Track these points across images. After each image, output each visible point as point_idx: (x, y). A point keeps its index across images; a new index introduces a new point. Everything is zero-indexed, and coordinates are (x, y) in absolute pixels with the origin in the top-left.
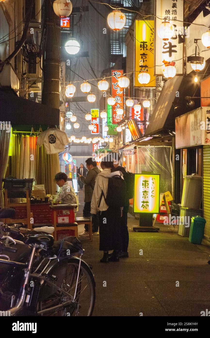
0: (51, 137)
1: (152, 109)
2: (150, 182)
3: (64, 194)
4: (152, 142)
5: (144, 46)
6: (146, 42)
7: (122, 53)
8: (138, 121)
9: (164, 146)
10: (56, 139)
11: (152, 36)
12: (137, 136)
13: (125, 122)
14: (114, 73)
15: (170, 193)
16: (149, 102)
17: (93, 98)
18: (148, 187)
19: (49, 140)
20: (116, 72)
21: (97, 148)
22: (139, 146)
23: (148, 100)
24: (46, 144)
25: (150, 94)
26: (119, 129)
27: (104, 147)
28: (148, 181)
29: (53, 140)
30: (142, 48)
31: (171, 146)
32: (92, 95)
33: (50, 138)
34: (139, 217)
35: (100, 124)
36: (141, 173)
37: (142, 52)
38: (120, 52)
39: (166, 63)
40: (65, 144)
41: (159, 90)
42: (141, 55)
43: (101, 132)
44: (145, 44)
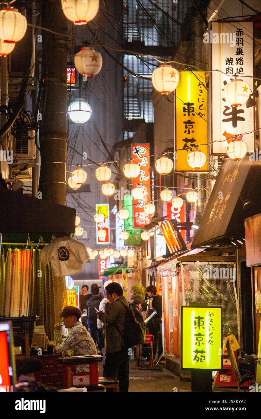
0: (61, 251)
1: (200, 204)
2: (207, 320)
3: (73, 340)
4: (205, 257)
5: (189, 109)
6: (193, 104)
7: (144, 117)
8: (178, 223)
9: (224, 263)
10: (69, 254)
11: (201, 94)
12: (177, 247)
13: (158, 225)
14: (135, 149)
15: (234, 337)
16: (196, 193)
17: (110, 188)
18: (203, 328)
19: (59, 255)
20: (139, 148)
21: (106, 267)
22: (185, 263)
23: (194, 190)
24: (53, 262)
25: (197, 182)
26: (145, 236)
27: (117, 264)
28: (202, 318)
29: (65, 256)
30: (187, 113)
31: (235, 262)
32: (109, 184)
33: (61, 253)
34: (190, 376)
35: (110, 227)
36: (188, 305)
37: (187, 118)
38: (139, 115)
39: (231, 137)
40: (83, 261)
41: (212, 175)
42: (184, 123)
43: (114, 241)
44: (190, 106)
